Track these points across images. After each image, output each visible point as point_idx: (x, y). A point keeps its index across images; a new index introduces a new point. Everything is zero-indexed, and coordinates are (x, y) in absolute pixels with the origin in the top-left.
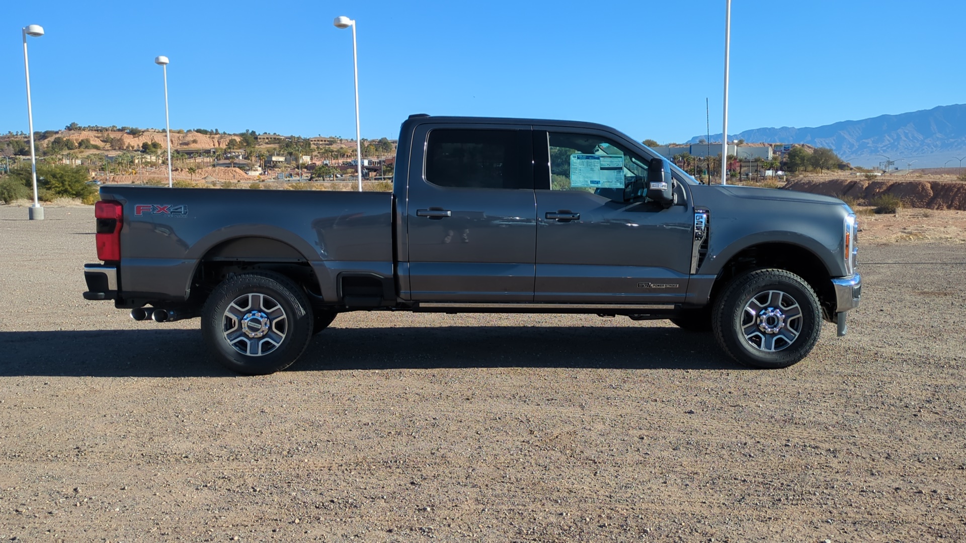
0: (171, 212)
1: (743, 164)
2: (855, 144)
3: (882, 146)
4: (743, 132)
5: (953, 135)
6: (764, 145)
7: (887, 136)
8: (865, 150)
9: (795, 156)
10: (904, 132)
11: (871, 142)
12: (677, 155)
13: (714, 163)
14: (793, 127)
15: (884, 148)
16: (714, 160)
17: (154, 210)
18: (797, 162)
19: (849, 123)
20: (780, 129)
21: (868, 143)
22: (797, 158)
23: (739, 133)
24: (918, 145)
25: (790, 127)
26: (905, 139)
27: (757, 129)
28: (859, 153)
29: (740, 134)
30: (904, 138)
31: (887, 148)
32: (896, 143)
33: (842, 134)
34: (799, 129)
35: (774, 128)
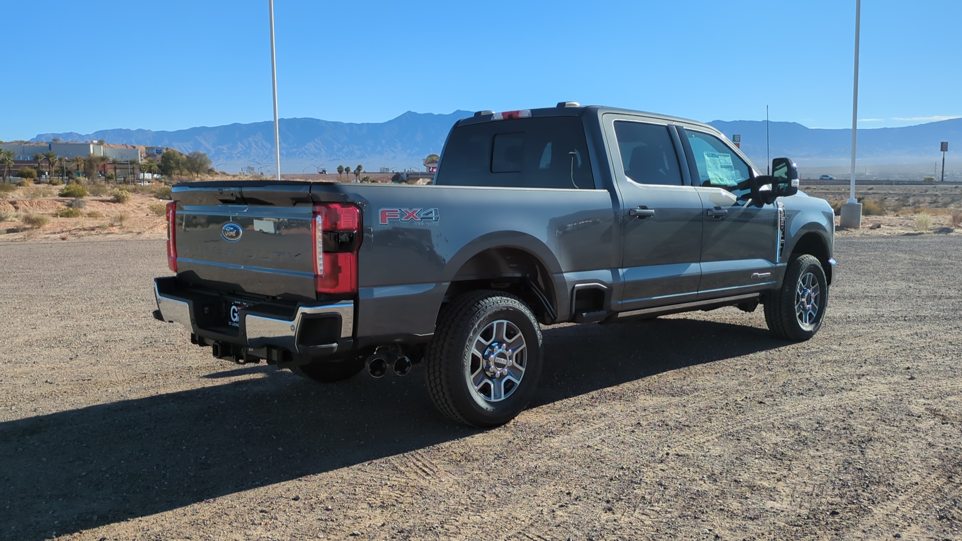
0: (421, 219)
1: (117, 166)
2: (211, 149)
3: (236, 152)
4: (96, 132)
5: (295, 145)
6: (127, 147)
7: (239, 144)
8: (221, 156)
9: (169, 159)
10: (255, 141)
11: (226, 149)
12: (40, 154)
13: (85, 164)
14: (150, 130)
15: (238, 155)
16: (85, 161)
17: (402, 215)
18: (172, 165)
19: (204, 129)
20: (136, 131)
21: (223, 150)
22: (172, 162)
23: (91, 133)
24: (267, 153)
25: (146, 129)
26: (256, 147)
27: (112, 130)
28: (216, 158)
29: (93, 134)
30: (254, 146)
31: (241, 155)
32: (248, 151)
33: (199, 139)
34: (155, 132)
35: (130, 130)
